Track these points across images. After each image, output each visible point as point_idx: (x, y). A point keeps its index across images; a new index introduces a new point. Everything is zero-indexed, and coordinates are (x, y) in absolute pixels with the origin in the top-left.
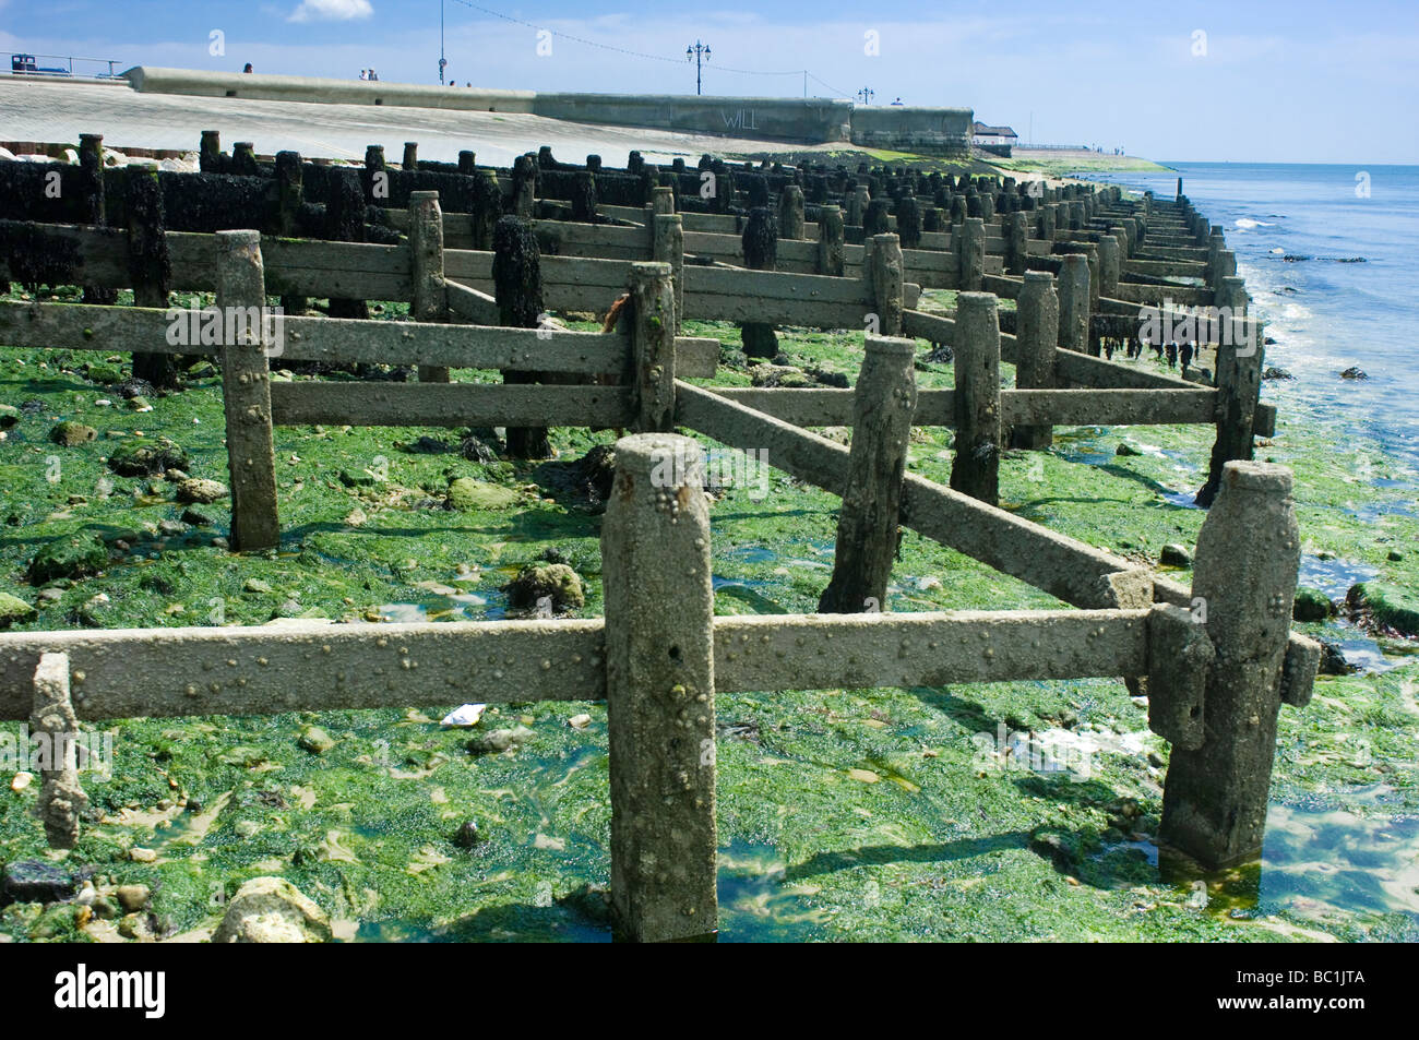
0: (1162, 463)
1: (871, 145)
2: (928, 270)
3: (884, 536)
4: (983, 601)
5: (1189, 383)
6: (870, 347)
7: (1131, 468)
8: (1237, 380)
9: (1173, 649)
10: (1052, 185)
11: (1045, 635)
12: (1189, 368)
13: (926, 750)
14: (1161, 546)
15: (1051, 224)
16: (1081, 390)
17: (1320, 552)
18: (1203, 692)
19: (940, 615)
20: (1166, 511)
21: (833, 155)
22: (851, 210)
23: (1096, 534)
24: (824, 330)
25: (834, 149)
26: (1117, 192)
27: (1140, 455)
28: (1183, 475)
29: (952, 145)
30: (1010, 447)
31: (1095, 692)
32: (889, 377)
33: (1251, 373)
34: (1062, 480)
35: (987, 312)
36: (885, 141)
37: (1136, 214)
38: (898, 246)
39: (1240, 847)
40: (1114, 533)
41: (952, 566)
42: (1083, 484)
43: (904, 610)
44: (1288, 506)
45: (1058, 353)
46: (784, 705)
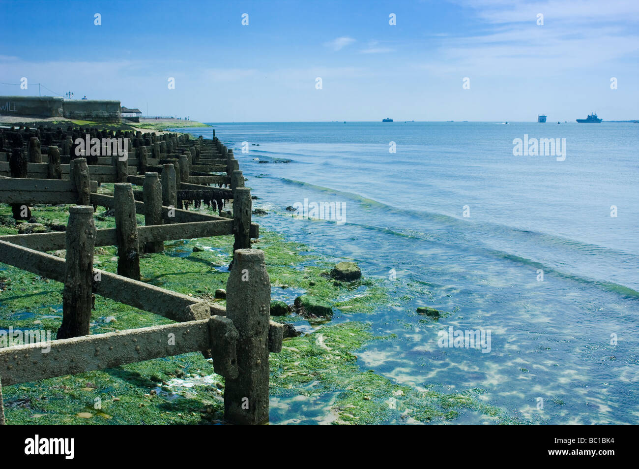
0: (213, 254)
1: (74, 118)
2: (102, 174)
3: (86, 299)
4: (137, 324)
5: (221, 218)
6: (72, 211)
7: (199, 257)
8: (241, 215)
9: (221, 335)
10: (158, 134)
11: (163, 336)
12: (222, 211)
13: (114, 398)
14: (215, 290)
15: (158, 151)
16: (175, 224)
17: (282, 285)
18: (236, 353)
19: (113, 333)
20: (216, 274)
21: (55, 123)
22: (64, 148)
23: (186, 288)
24: (54, 205)
25: (55, 120)
26: (187, 136)
27: (203, 251)
28: (222, 259)
29: (112, 117)
30: (145, 252)
31: (190, 359)
32: (82, 224)
33: (247, 211)
34: (170, 265)
35: (128, 192)
36: (80, 116)
37: (195, 146)
38: (86, 164)
39: (260, 418)
40: (194, 287)
41: (120, 310)
42: (179, 266)
43: (99, 333)
44: (263, 267)
45: (163, 208)
46: (42, 387)
